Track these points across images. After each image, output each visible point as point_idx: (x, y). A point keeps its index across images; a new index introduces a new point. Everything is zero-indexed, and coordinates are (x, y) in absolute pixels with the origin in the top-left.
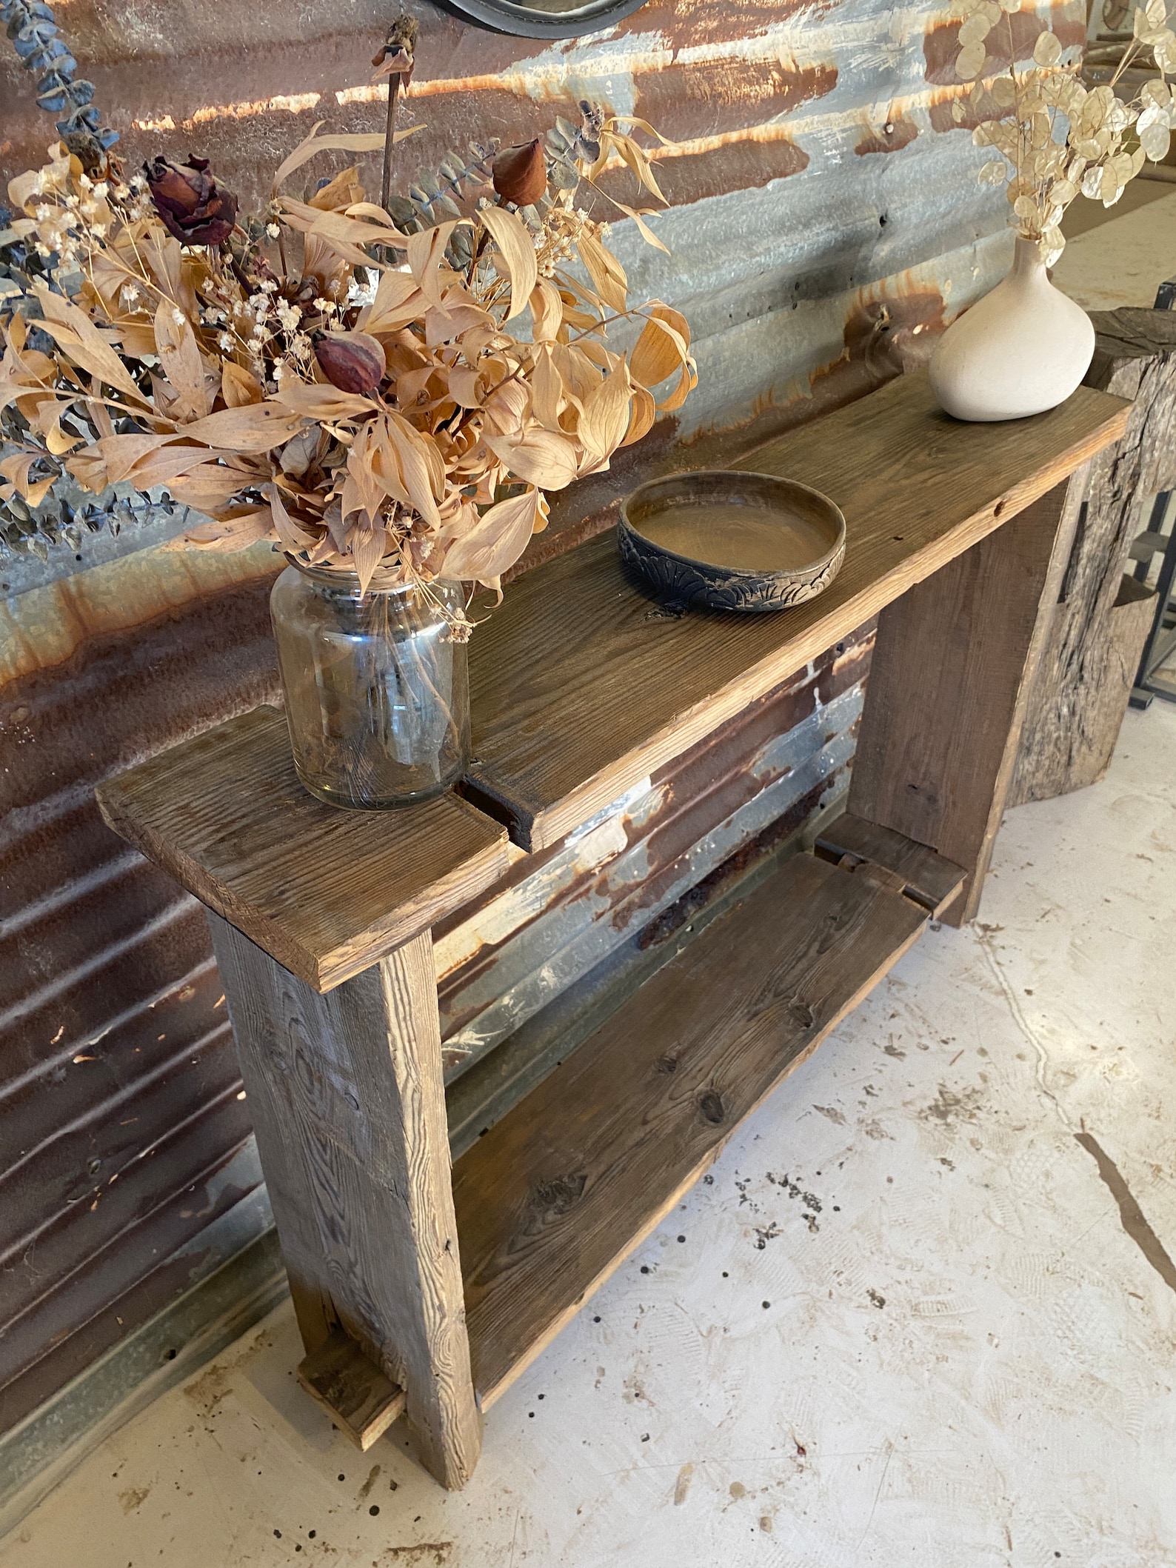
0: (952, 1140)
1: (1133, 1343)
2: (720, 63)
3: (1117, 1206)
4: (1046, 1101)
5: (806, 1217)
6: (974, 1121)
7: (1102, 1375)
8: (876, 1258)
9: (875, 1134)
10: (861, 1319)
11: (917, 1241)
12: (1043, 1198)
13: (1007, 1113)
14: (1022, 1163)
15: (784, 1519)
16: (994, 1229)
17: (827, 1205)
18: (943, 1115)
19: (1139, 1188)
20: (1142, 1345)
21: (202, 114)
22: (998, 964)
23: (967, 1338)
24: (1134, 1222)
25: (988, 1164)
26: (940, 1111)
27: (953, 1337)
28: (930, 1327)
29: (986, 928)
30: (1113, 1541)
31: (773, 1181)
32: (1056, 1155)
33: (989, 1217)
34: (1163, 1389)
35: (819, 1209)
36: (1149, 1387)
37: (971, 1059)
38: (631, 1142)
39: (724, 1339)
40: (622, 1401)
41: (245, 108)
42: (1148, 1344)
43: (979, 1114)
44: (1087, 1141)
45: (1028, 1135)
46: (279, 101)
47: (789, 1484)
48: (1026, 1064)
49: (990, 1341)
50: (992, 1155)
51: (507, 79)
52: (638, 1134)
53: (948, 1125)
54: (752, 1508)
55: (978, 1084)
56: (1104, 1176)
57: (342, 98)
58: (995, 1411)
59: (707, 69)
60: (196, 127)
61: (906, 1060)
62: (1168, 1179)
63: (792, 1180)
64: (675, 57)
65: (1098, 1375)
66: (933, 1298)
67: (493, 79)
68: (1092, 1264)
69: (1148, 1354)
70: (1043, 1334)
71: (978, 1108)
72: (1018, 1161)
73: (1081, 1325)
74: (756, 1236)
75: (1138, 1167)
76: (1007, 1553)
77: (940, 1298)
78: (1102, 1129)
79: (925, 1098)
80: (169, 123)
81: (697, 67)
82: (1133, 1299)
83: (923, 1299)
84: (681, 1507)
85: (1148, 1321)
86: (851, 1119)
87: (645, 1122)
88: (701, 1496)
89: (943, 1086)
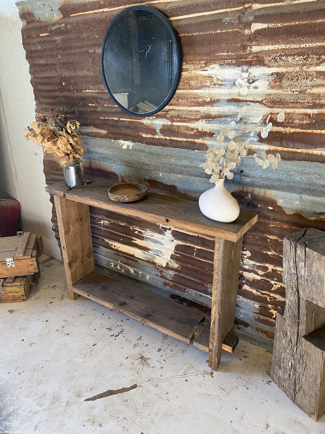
0: (134, 359)
1: (80, 387)
2: (182, 126)
3: (115, 390)
4: (147, 379)
5: (114, 335)
6: (139, 364)
7: (74, 380)
8: (103, 345)
9: (134, 346)
10: (91, 343)
11: (107, 352)
12: (118, 375)
13: (142, 371)
14: (127, 372)
15: (58, 332)
16: (109, 365)
17: (116, 338)
18: (141, 358)
19: (120, 396)
20: (79, 388)
21: (106, 118)
22: (197, 375)
23: (85, 358)
24: (110, 393)
25: (127, 366)
26: (142, 358)
27: (86, 356)
28: (88, 353)
29: (212, 373)
30: (43, 376)
31: (122, 330)
32: (130, 379)
33: (113, 364)
34: (69, 390)
35: (115, 336)
36: (70, 388)
37: (159, 366)
38: (114, 295)
39: (89, 325)
40: (80, 314)
41: (110, 118)
42: (80, 389)
43: (142, 365)
44: (135, 386)
45: (136, 374)
46: (114, 118)
47: (63, 333)
48: (159, 377)
49: (84, 362)
50: (129, 366)
51: (142, 121)
52: (116, 295)
53: (138, 359)
54: (60, 329)
55: (151, 365)
56: (124, 388)
57: (121, 119)
58: (70, 361)
59: (178, 127)
60: (106, 119)
61: (157, 352)
62: (123, 403)
63: (122, 333)
64: (172, 123)
65: (74, 379)
66: (94, 353)
67: (139, 121)
68: (100, 382)
69: (77, 389)
70: (84, 371)
71: (144, 365)
72: (128, 371)
73: (86, 378)
74: (109, 328)
75: (127, 397)
76: (45, 361)
77: (94, 354)
78: (138, 391)
79: (146, 355)
80: (103, 118)
81: (177, 126)
82: (91, 389)
83: (94, 352)
84: (62, 321)
85: (85, 391)
86: (138, 342)
87: (119, 296)
88: (63, 323)
89: (150, 359)
